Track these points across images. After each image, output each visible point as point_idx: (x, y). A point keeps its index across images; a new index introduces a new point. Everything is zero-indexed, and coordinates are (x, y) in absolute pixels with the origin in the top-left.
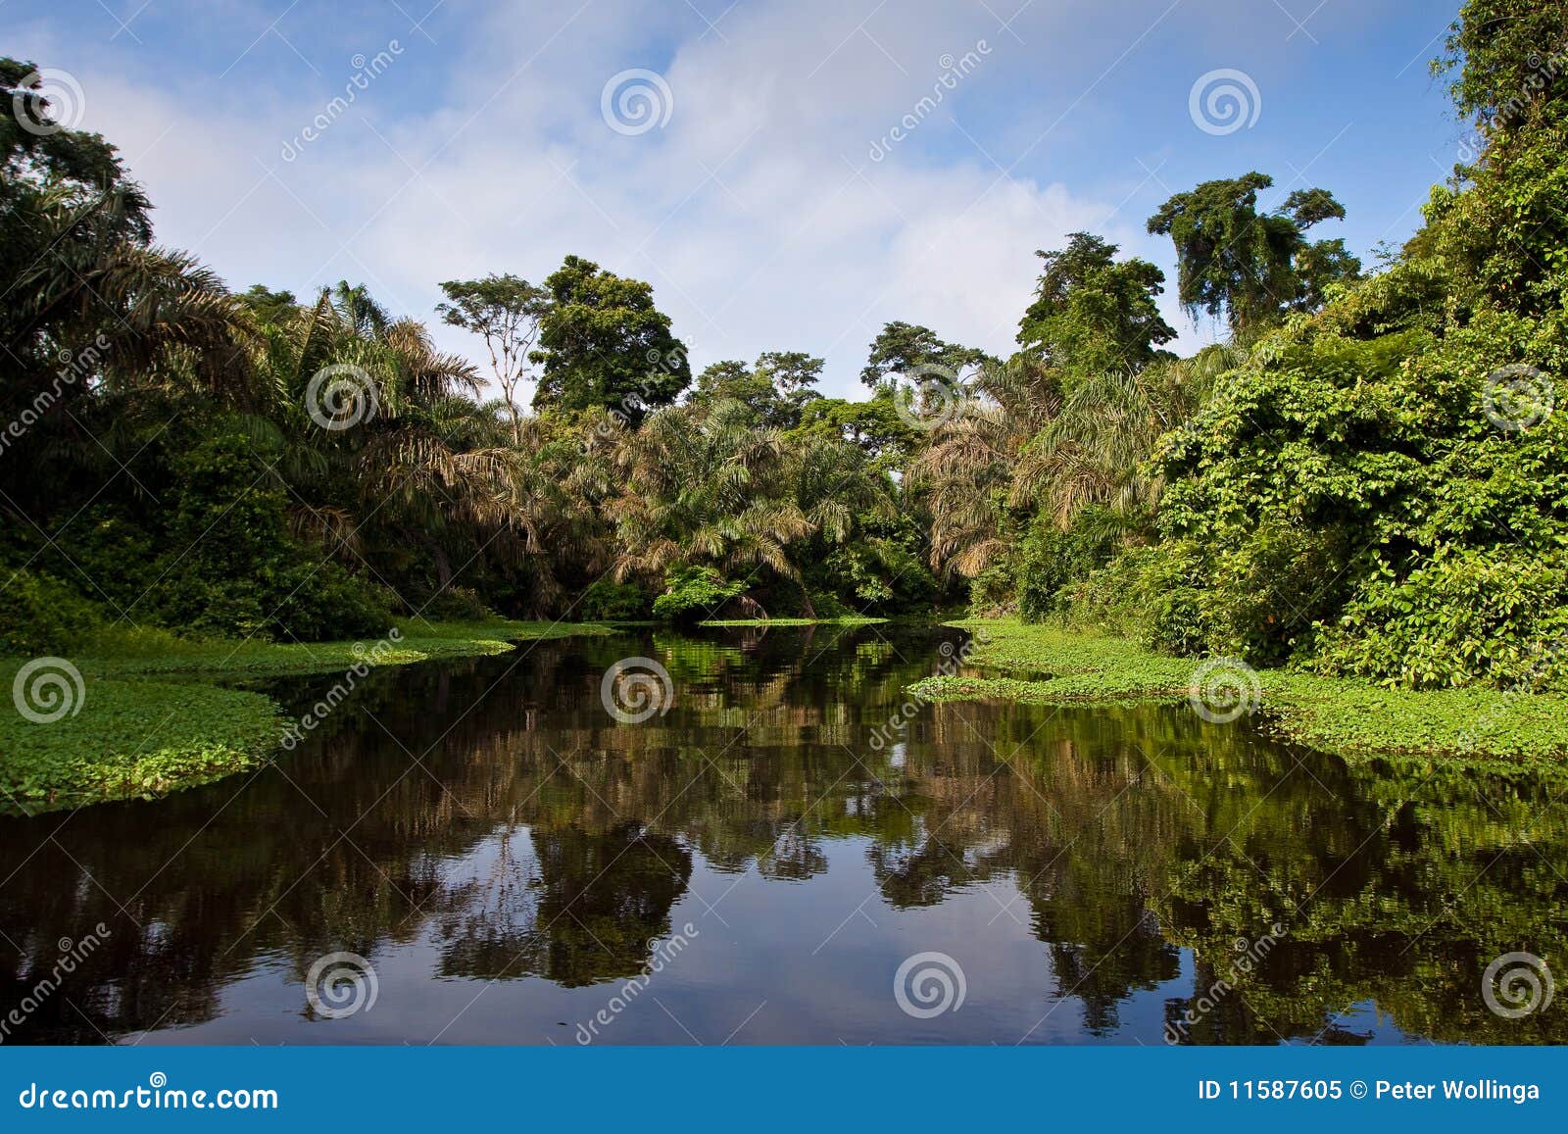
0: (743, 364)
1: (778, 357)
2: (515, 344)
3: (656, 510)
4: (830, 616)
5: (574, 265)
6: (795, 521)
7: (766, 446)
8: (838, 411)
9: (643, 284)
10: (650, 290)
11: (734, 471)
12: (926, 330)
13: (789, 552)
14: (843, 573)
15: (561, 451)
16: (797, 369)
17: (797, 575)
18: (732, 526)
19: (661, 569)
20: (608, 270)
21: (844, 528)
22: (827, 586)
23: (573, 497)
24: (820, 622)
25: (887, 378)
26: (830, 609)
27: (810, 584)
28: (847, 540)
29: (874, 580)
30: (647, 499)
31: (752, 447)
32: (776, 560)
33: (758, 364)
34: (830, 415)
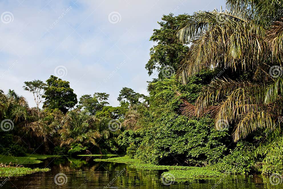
0: (90, 95)
1: (99, 93)
2: (40, 95)
3: (69, 132)
4: (105, 154)
5: (53, 77)
6: (98, 135)
7: (92, 119)
8: (110, 109)
9: (68, 82)
10: (69, 83)
11: (85, 124)
12: (132, 90)
13: (96, 141)
14: (108, 145)
15: (49, 119)
16: (103, 96)
17: (98, 146)
18: (85, 135)
19: (70, 144)
20: (60, 78)
21: (108, 136)
22: (105, 148)
23: (52, 129)
24: (103, 155)
25: (123, 100)
26: (105, 153)
27: (101, 147)
28: (109, 138)
29: (114, 147)
30: (67, 129)
31: (89, 119)
32: (94, 142)
33: (94, 95)
34: (108, 110)
